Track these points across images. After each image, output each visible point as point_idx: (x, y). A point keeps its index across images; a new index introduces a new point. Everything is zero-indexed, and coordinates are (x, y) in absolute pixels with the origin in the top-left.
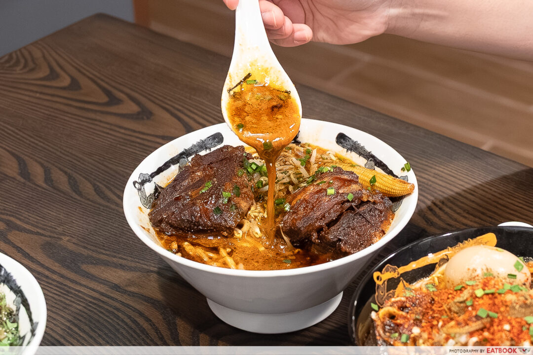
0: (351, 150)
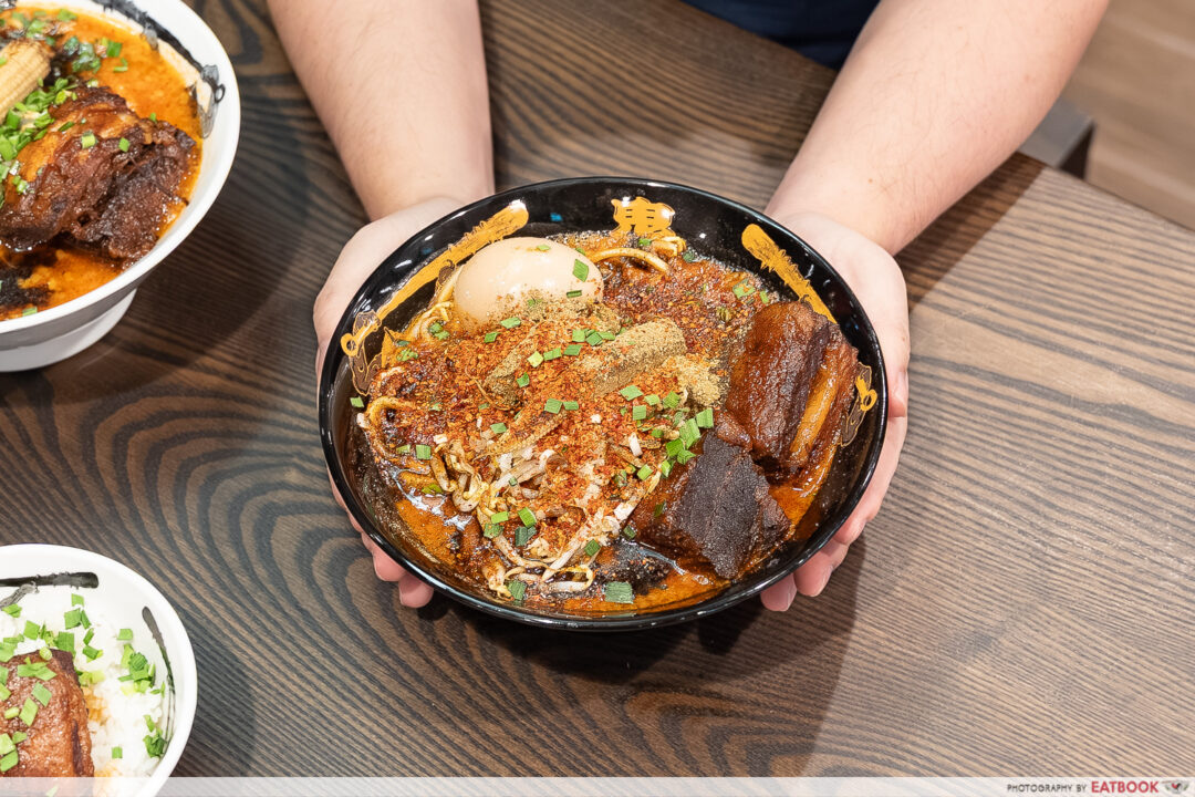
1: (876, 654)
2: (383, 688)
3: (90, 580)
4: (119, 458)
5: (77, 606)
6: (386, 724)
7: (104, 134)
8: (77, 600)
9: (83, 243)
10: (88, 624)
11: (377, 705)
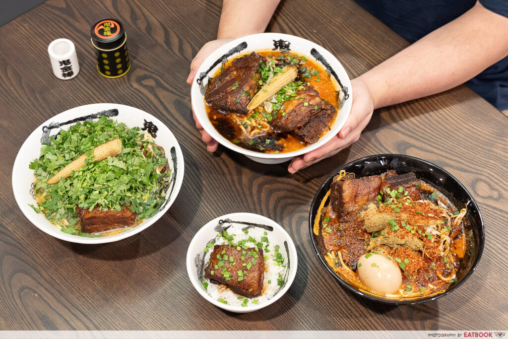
0: (319, 60)
1: (477, 304)
2: (326, 281)
3: (271, 229)
4: (259, 192)
5: (266, 236)
6: (325, 292)
7: (311, 103)
8: (266, 234)
9: (297, 135)
10: (268, 242)
11: (323, 286)
